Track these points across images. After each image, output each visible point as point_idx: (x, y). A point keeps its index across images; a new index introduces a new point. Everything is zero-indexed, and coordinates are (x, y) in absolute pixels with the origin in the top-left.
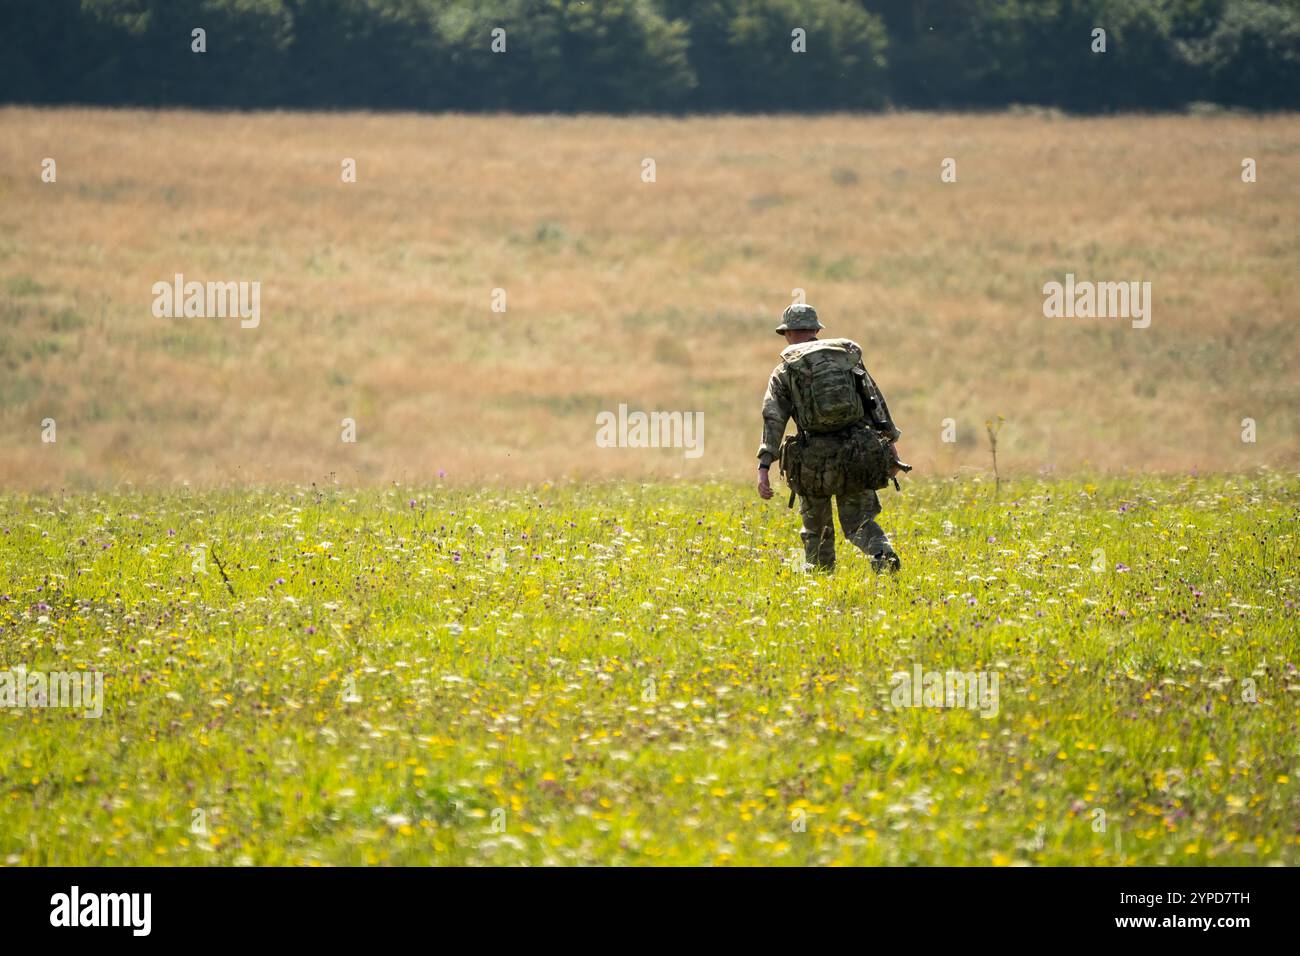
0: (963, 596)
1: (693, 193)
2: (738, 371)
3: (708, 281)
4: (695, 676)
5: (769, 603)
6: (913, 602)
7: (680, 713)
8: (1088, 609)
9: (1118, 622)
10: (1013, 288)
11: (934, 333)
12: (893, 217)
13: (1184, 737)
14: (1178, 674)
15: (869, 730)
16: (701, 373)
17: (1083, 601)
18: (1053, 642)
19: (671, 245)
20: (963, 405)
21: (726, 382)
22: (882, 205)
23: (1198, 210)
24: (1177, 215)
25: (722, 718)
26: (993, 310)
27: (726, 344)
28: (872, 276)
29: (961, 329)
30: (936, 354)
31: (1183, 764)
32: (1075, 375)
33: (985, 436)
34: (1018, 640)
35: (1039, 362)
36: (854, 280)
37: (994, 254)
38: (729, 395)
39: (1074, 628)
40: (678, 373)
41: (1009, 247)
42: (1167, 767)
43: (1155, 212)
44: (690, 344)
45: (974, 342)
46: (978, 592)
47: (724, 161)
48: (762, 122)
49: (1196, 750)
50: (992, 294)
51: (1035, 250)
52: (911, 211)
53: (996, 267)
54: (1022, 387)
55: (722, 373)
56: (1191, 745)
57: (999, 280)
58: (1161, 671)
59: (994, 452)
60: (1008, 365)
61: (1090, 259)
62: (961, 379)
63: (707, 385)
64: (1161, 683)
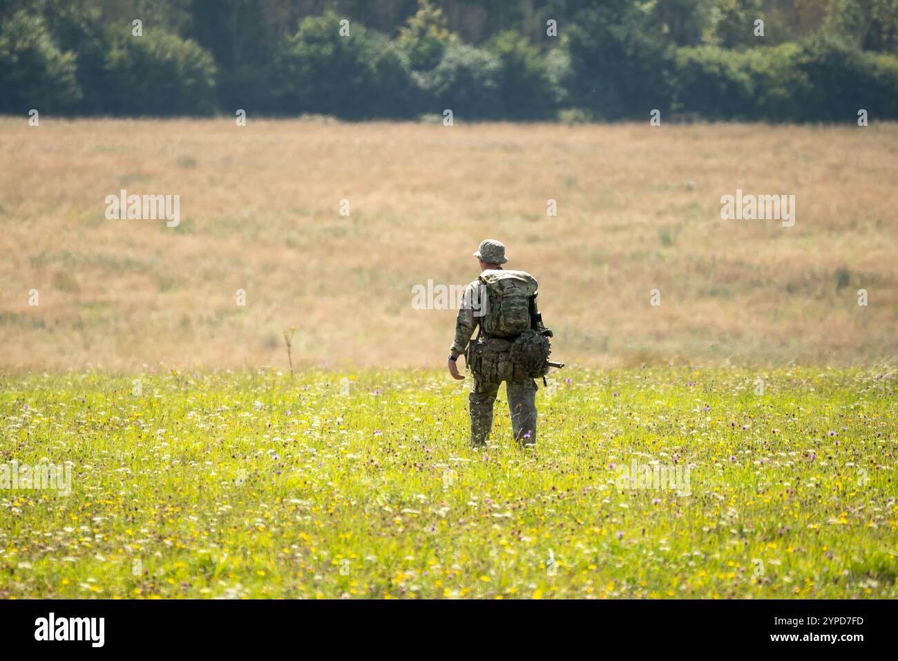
0: (269, 452)
1: (81, 171)
2: (112, 295)
3: (92, 234)
4: (80, 508)
5: (133, 458)
6: (234, 457)
7: (69, 535)
8: (353, 461)
9: (374, 470)
10: (303, 240)
11: (248, 271)
12: (220, 191)
13: (418, 549)
14: (414, 505)
15: (202, 546)
16: (86, 297)
17: (350, 456)
18: (330, 484)
19: (65, 208)
20: (268, 320)
21: (105, 304)
22: (212, 181)
23: (429, 187)
24: (414, 190)
25: (99, 538)
26: (290, 255)
27: (104, 277)
28: (206, 231)
29: (268, 268)
30: (250, 285)
31: (416, 567)
32: (344, 300)
33: (283, 340)
34: (305, 483)
35: (322, 291)
36: (194, 233)
37: (292, 216)
38: (106, 313)
39: (344, 474)
40: (70, 297)
41: (301, 212)
42: (405, 569)
43: (400, 188)
44: (79, 277)
45: (277, 277)
46: (279, 450)
47: (102, 150)
48: (129, 124)
49: (425, 557)
50: (290, 244)
51: (319, 214)
52: (233, 187)
53: (292, 225)
54: (310, 309)
55: (101, 297)
56: (421, 554)
57: (294, 235)
58: (402, 504)
59: (289, 352)
60: (299, 293)
61: (356, 221)
62: (268, 302)
63: (91, 305)
64: (402, 511)
